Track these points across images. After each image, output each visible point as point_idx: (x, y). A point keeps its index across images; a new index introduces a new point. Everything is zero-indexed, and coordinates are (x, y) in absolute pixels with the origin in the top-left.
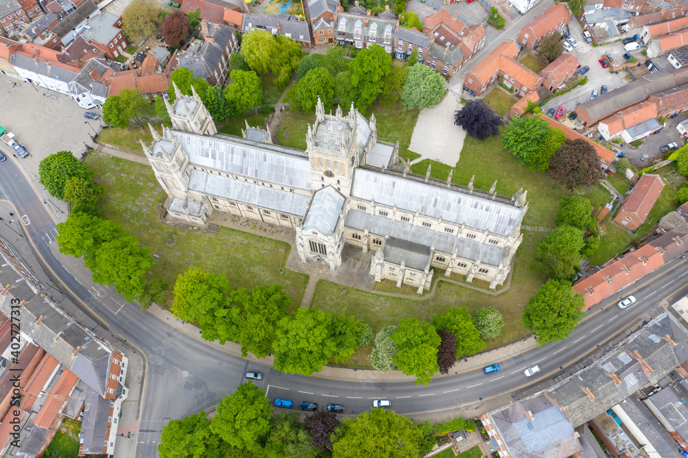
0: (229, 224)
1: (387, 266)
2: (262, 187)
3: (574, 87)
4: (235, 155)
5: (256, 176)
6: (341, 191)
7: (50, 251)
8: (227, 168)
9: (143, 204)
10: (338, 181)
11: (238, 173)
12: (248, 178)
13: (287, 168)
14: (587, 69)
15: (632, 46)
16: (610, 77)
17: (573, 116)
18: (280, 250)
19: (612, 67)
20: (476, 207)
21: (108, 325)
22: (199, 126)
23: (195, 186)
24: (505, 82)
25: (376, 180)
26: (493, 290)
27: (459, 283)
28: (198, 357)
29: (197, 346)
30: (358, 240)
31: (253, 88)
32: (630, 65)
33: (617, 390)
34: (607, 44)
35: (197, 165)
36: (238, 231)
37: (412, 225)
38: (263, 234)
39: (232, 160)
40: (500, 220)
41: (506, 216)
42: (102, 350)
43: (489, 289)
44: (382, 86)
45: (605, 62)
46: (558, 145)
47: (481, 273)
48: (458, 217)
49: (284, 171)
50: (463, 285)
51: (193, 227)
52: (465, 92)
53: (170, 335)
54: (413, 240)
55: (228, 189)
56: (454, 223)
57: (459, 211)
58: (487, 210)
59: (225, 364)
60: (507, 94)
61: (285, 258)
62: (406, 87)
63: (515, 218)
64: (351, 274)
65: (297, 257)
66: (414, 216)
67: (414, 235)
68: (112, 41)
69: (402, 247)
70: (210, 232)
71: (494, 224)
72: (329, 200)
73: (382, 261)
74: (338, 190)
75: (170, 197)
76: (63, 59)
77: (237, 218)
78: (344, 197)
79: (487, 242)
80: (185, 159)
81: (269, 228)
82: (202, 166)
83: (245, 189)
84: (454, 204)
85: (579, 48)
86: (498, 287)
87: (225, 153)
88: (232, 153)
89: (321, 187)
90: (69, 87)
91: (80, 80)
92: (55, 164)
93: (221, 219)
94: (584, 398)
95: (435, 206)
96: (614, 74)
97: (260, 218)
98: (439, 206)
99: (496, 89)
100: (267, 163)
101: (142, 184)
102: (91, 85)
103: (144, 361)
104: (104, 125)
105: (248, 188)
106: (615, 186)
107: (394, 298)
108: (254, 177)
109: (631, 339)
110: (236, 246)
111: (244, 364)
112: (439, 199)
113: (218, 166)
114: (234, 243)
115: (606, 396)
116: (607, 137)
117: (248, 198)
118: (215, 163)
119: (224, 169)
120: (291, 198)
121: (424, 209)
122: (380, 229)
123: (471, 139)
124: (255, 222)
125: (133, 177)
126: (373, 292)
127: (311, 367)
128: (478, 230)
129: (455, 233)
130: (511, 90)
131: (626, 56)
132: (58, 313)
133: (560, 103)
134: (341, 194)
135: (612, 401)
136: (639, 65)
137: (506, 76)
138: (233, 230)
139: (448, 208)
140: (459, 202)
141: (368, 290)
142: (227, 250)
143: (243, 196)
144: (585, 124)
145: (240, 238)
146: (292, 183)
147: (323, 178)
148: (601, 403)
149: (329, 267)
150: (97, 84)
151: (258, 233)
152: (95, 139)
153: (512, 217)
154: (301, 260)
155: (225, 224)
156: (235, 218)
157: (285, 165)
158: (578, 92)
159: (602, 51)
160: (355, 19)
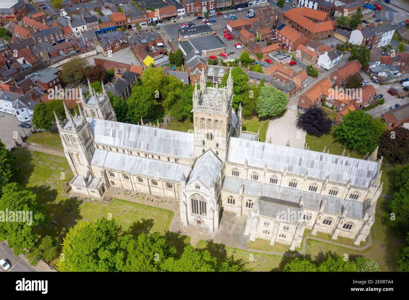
0: (122, 197)
1: (263, 220)
2: (152, 160)
3: (376, 105)
4: (131, 133)
5: (147, 149)
6: (219, 156)
8: (124, 144)
9: (52, 182)
10: (217, 145)
11: (133, 148)
12: (141, 151)
13: (174, 140)
14: (382, 96)
16: (399, 100)
18: (164, 216)
19: (398, 95)
20: (336, 162)
23: (96, 162)
24: (327, 103)
25: (248, 145)
26: (358, 246)
27: (326, 241)
30: (232, 205)
34: (390, 83)
35: (100, 144)
36: (129, 202)
37: (280, 186)
38: (150, 204)
39: (129, 137)
40: (360, 173)
41: (364, 169)
43: (354, 246)
45: (392, 93)
47: (345, 229)
48: (321, 174)
49: (171, 144)
50: (330, 242)
51: (91, 199)
52: (300, 110)
54: (283, 199)
55: (123, 163)
56: (318, 180)
57: (322, 168)
58: (346, 164)
60: (330, 111)
61: (169, 222)
63: (372, 170)
64: (228, 236)
65: (179, 222)
66: (282, 176)
67: (283, 194)
70: (105, 203)
71: (354, 177)
73: (258, 215)
74: (217, 154)
75: (75, 175)
76: (14, 90)
77: (129, 192)
78: (221, 161)
79: (348, 198)
80: (90, 137)
81: (155, 199)
82: (104, 144)
83: (137, 162)
84: (317, 161)
86: (362, 243)
87: (123, 132)
88: (129, 131)
89: (202, 153)
90: (13, 104)
91: (22, 99)
93: (116, 193)
95: (300, 164)
96: (401, 98)
97: (148, 191)
98: (304, 165)
100: (157, 137)
101: (54, 168)
102: (29, 104)
104: (33, 131)
105: (140, 162)
107: (269, 255)
108: (145, 151)
110: (126, 213)
112: (303, 158)
113: (117, 144)
114: (124, 211)
117: (139, 170)
118: (114, 140)
119: (122, 146)
120: (176, 168)
121: (290, 168)
122: (252, 191)
124: (143, 195)
125: (48, 164)
126: (249, 250)
128: (340, 184)
129: (318, 192)
130: (332, 108)
131: (406, 89)
134: (219, 159)
138: (125, 201)
139: (312, 166)
140: (321, 159)
141: (246, 249)
142: (118, 217)
143: (136, 168)
144: (393, 125)
145: (130, 207)
146: (177, 154)
147: (204, 143)
149: (208, 230)
150: (34, 102)
151: (146, 203)
152: (25, 139)
153: (370, 169)
154: (182, 224)
155: (119, 197)
156: (127, 192)
157: (172, 138)
158: (380, 108)
159: (388, 87)
160: (220, 69)
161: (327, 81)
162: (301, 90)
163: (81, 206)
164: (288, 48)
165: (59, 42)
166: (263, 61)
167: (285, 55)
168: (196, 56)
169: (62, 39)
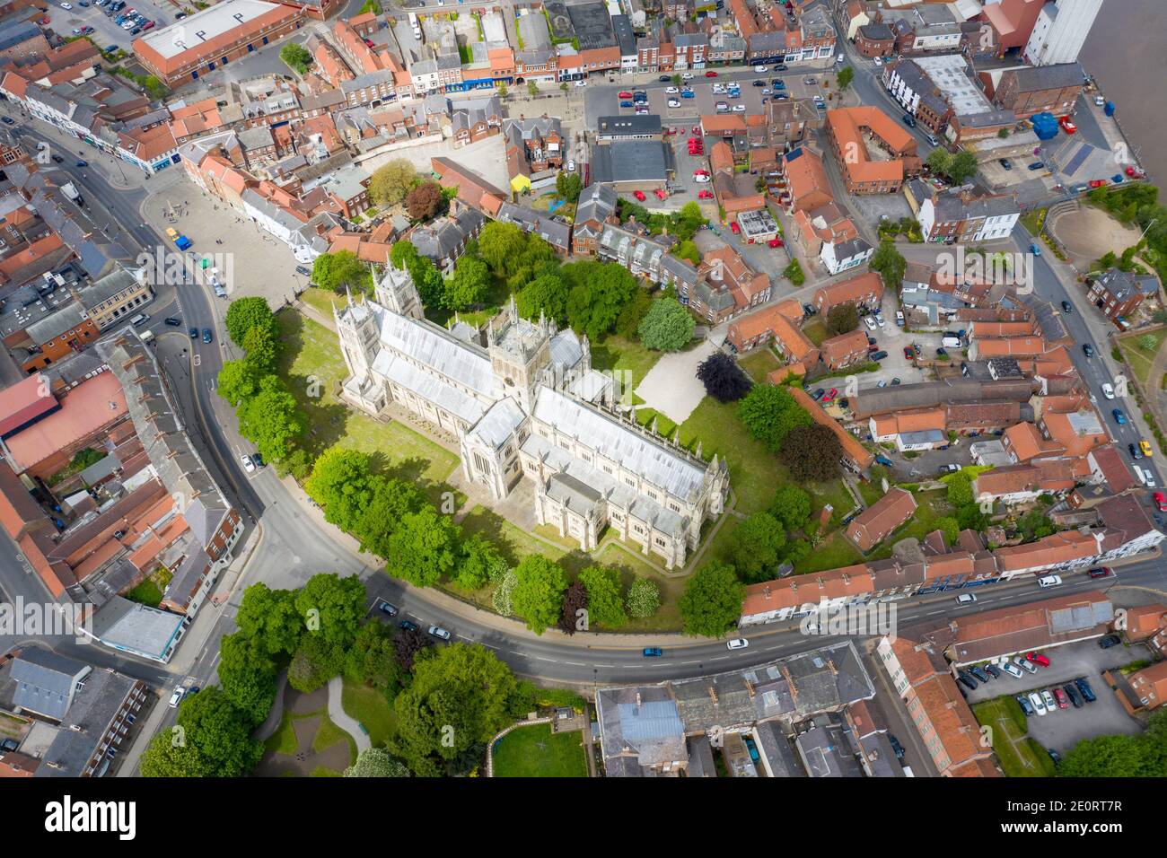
0: (403, 420)
1: (550, 503)
2: (446, 385)
3: (861, 371)
5: (443, 370)
6: (522, 407)
7: (209, 397)
8: (415, 355)
10: (519, 393)
11: (426, 362)
12: (435, 370)
14: (884, 355)
15: (951, 342)
16: (911, 371)
17: (844, 403)
18: (446, 461)
19: (916, 360)
20: (658, 459)
21: (237, 488)
22: (403, 304)
23: (378, 367)
24: (777, 346)
25: (561, 404)
26: (668, 571)
27: (631, 552)
28: (316, 547)
29: (321, 535)
30: (533, 471)
31: (474, 280)
32: (939, 363)
33: (750, 705)
34: (923, 332)
35: (387, 344)
36: (411, 430)
37: (593, 467)
38: (436, 440)
39: (422, 347)
40: (682, 481)
41: (688, 478)
42: (222, 503)
43: (664, 568)
44: (618, 312)
45: (910, 352)
46: (793, 425)
47: (658, 545)
48: (639, 467)
50: (637, 556)
51: (364, 413)
53: (297, 515)
54: (590, 484)
55: (411, 378)
56: (635, 474)
57: (640, 460)
58: (669, 465)
59: (341, 562)
60: (775, 360)
61: (449, 471)
62: (646, 320)
64: (513, 510)
65: (461, 475)
66: (593, 454)
67: (592, 478)
68: (353, 199)
69: (570, 486)
70: (379, 423)
71: (675, 484)
72: (504, 411)
73: (543, 495)
74: (519, 405)
75: (352, 374)
76: (295, 206)
77: (414, 416)
78: (524, 414)
79: (668, 507)
80: (376, 334)
81: (444, 436)
82: (391, 346)
83: (428, 382)
84: (636, 450)
85: (885, 329)
86: (675, 568)
87: (417, 338)
88: (425, 339)
89: (502, 396)
90: (291, 235)
91: (303, 231)
92: (245, 307)
93: (397, 413)
94: (706, 699)
95: (616, 448)
96: (916, 369)
97: (437, 421)
98: (621, 449)
99: (765, 351)
100: (456, 360)
101: (328, 354)
102: (313, 239)
103: (260, 535)
104: (312, 283)
105: (432, 382)
106: (864, 496)
107: (551, 547)
108: (440, 371)
109: (794, 658)
110: (401, 444)
111: (362, 569)
112: (621, 442)
113: (408, 350)
114: (400, 441)
115: (735, 706)
116: (878, 439)
117: (428, 393)
118: (405, 346)
119: (412, 356)
120: (471, 402)
121: (605, 449)
123: (711, 399)
124: (432, 425)
125: (321, 345)
126: (531, 534)
127: (422, 577)
129: (636, 488)
130: (781, 356)
131: (940, 352)
132: (192, 455)
133: (834, 386)
134: (522, 411)
135: (741, 716)
136: (952, 366)
137: (778, 339)
138: (405, 427)
139: (630, 454)
140: (642, 449)
141: (526, 531)
142: (391, 446)
143: (424, 390)
144: (854, 415)
145: (409, 437)
146: (476, 387)
147: (504, 386)
148: (727, 713)
149: (492, 494)
150: (320, 239)
151: (431, 437)
152: (298, 295)
153: (694, 480)
154: (465, 478)
155: (399, 419)
156: (412, 416)
158: (866, 378)
159: (912, 338)
160: (624, 236)
161: (795, 305)
162: (751, 307)
163: (350, 419)
164: (789, 204)
165: (384, 99)
166: (727, 224)
167: (767, 224)
168: (592, 202)
169: (392, 93)
